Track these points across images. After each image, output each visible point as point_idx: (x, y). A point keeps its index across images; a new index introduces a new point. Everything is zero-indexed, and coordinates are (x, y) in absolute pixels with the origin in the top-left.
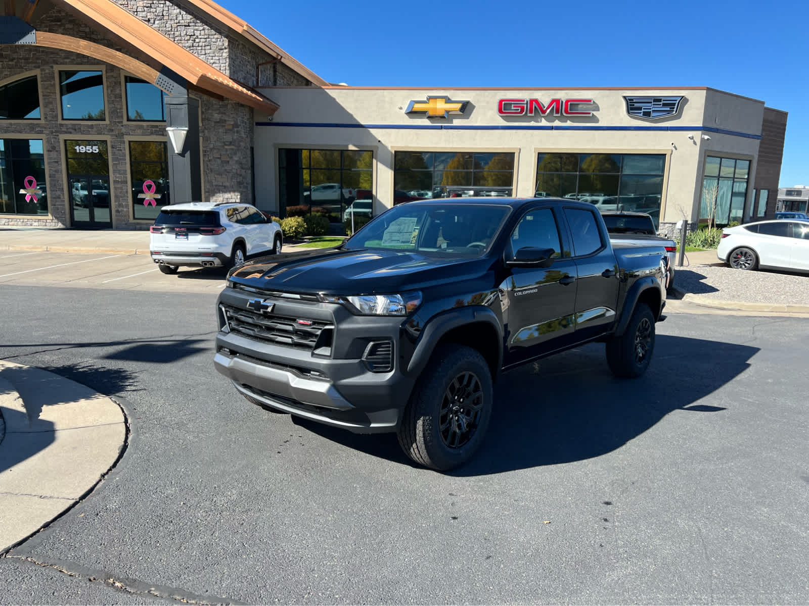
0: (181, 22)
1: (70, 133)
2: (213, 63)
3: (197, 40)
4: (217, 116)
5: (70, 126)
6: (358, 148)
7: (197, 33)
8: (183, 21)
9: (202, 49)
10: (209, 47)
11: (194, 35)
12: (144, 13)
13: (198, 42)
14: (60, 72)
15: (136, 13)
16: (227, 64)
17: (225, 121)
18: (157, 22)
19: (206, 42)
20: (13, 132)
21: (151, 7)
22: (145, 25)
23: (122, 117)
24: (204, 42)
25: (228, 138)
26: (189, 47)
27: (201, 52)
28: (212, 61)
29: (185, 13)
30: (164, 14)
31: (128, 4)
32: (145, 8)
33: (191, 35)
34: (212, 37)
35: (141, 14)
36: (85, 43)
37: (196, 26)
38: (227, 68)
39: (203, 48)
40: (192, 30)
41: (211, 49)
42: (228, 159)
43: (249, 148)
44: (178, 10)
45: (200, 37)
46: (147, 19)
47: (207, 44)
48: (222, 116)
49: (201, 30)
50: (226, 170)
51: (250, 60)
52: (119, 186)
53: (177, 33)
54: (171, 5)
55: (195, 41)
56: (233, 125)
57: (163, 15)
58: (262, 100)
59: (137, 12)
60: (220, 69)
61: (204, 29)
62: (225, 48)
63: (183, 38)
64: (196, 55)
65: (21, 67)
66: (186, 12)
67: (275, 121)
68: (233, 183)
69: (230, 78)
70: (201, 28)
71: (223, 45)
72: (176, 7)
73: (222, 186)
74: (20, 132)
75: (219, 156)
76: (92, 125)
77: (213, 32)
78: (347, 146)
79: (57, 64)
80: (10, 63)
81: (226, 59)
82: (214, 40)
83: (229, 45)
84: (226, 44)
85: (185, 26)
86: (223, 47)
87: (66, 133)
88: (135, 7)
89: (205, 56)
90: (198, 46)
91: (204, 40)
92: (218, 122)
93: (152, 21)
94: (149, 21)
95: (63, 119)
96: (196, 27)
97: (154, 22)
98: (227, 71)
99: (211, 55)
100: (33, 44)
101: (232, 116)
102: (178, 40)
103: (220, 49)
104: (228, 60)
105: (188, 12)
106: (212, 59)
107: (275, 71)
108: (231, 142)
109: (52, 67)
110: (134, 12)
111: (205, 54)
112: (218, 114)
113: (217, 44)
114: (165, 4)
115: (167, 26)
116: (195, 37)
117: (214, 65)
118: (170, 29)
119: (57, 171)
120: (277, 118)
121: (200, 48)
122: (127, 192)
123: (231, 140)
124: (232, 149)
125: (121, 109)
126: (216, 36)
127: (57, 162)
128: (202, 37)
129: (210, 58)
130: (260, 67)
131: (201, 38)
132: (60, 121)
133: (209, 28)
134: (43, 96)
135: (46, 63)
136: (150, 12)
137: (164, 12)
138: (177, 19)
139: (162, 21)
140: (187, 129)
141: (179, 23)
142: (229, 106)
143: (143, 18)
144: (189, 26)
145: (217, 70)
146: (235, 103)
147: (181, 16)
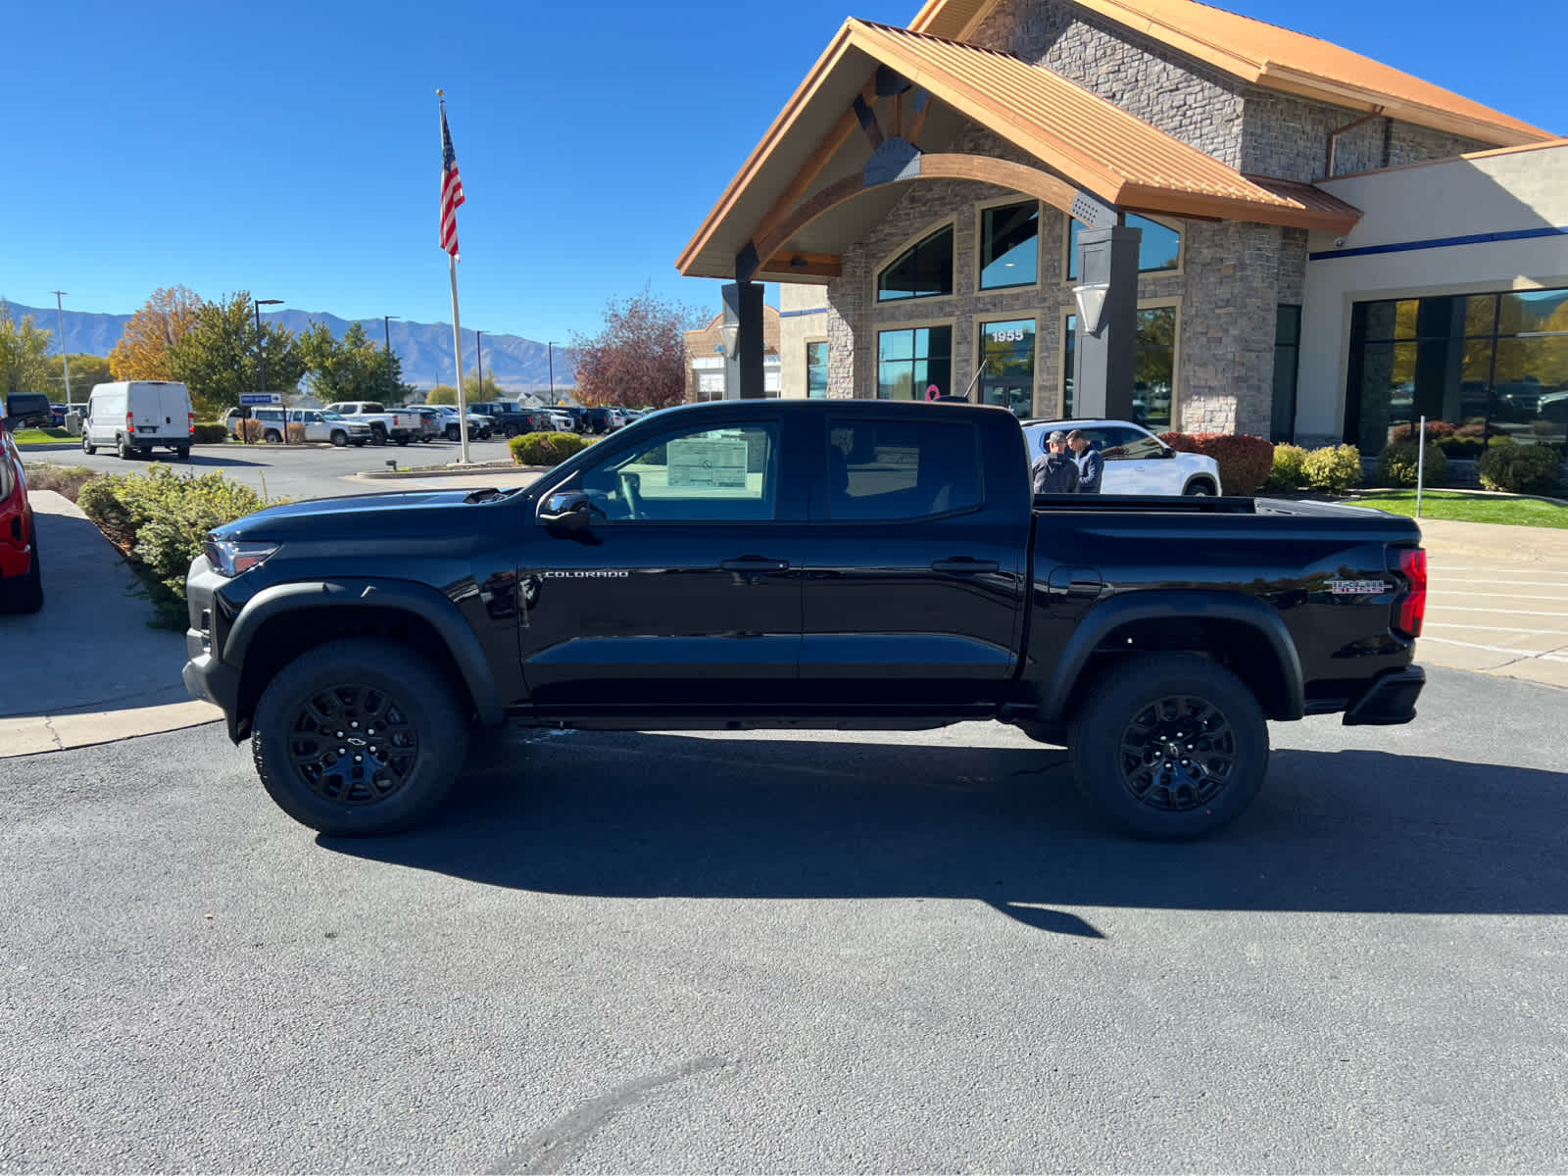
0: (1164, 85)
1: (988, 310)
2: (1213, 151)
3: (1189, 113)
4: (1207, 254)
5: (988, 300)
6: (1541, 283)
7: (1190, 100)
8: (1168, 83)
9: (1196, 128)
10: (1209, 121)
11: (1185, 104)
12: (1107, 85)
13: (1191, 117)
14: (983, 212)
15: (1095, 88)
16: (1239, 146)
17: (1222, 260)
18: (1125, 97)
19: (1204, 112)
20: (918, 317)
21: (1119, 71)
22: (1107, 105)
23: (1060, 275)
24: (1201, 114)
25: (1223, 292)
26: (1175, 129)
27: (1194, 134)
28: (1211, 148)
29: (1172, 67)
30: (1139, 78)
31: (1084, 76)
32: (1111, 76)
33: (1180, 106)
34: (1216, 100)
35: (1102, 88)
36: (980, 161)
37: (1189, 86)
38: (1238, 155)
39: (1198, 125)
40: (1183, 96)
41: (1211, 124)
42: (1220, 335)
43: (1274, 307)
44: (1163, 64)
45: (1194, 106)
46: (1110, 94)
47: (1204, 116)
48: (1216, 252)
49: (1196, 93)
50: (1214, 356)
51: (1308, 128)
52: (1046, 394)
53: (1157, 109)
54: (1151, 57)
55: (1185, 114)
56: (1234, 266)
57: (1137, 81)
58: (1304, 207)
59: (1097, 85)
60: (1225, 160)
61: (1202, 90)
62: (1238, 117)
63: (1166, 115)
64: (1186, 141)
65: (936, 213)
66: (1175, 65)
67: (1350, 245)
68: (1224, 382)
69: (1242, 174)
70: (1198, 88)
71: (1235, 110)
72: (1159, 60)
73: (1206, 387)
74: (926, 317)
75: (1204, 330)
76: (1018, 294)
77: (1219, 90)
78: (1511, 282)
79: (979, 199)
80: (924, 209)
81: (1236, 138)
82: (1218, 106)
83: (1245, 109)
84: (1240, 108)
85: (1171, 91)
86: (1234, 116)
87: (982, 311)
88: (1094, 78)
89: (1199, 140)
90: (1191, 124)
91: (1199, 110)
92: (1209, 264)
93: (1118, 96)
94: (1114, 95)
95: (981, 289)
96: (1189, 89)
97: (1122, 97)
98: (1237, 161)
99: (1212, 135)
100: (917, 177)
101: (1233, 249)
102: (1157, 121)
103: (1226, 121)
104: (1240, 140)
105: (1177, 65)
106: (1212, 143)
107: (1388, 138)
108: (1228, 301)
109: (972, 205)
110: (1093, 86)
111: (1201, 136)
112: (1208, 247)
113: (1224, 111)
114: (1142, 58)
115: (1142, 99)
116: (1185, 108)
117: (1215, 154)
118: (1146, 102)
119: (965, 375)
120: (1357, 238)
121: (1193, 126)
122: (1056, 405)
123: (1229, 296)
124: (1230, 314)
125: (1060, 260)
126: (1223, 98)
127: (966, 361)
128: (1198, 105)
129: (1208, 142)
130: (1334, 137)
131: (1196, 108)
132: (977, 293)
133: (1212, 85)
134: (960, 254)
135: (965, 200)
136: (1117, 80)
137: (1140, 74)
138: (1158, 82)
139: (1136, 91)
140: (1107, 285)
141: (1161, 87)
142: (1232, 229)
143: (1105, 95)
144: (1177, 89)
145: (1219, 163)
146: (1243, 223)
147: (1165, 74)
